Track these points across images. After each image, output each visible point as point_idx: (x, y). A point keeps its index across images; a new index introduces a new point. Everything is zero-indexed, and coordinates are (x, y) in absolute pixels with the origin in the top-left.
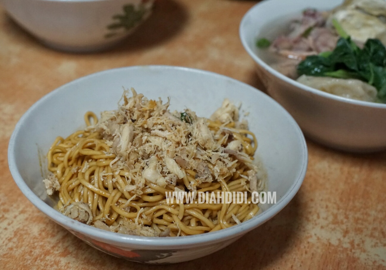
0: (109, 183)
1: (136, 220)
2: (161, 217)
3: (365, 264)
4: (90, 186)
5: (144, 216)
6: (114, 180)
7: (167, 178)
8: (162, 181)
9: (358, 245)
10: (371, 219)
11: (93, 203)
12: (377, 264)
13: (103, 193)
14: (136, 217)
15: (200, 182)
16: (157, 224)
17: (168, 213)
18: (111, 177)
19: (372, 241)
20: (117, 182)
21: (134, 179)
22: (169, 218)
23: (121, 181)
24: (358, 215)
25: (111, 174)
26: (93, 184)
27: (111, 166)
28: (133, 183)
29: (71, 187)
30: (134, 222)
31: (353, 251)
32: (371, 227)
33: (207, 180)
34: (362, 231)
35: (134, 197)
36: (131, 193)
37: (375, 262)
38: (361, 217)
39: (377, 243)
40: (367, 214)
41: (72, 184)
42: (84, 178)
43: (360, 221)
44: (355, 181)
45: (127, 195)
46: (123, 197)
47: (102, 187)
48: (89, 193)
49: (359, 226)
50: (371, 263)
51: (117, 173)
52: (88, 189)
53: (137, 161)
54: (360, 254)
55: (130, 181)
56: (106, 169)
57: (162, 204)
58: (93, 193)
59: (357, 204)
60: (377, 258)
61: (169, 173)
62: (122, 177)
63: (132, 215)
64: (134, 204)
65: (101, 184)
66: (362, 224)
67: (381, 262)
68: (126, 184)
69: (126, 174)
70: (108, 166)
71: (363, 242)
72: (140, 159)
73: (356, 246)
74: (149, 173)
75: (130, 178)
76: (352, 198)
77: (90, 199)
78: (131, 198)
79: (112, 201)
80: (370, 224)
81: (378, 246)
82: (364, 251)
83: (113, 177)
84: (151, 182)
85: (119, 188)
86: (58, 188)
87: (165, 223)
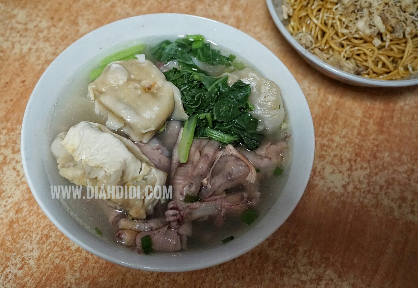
0: (330, 22)
1: (343, 54)
2: (358, 55)
3: (322, 190)
4: (315, 20)
5: (348, 52)
6: (334, 21)
7: (372, 30)
8: (368, 32)
9: (319, 172)
10: (334, 145)
11: (315, 33)
12: (331, 191)
13: (324, 28)
14: (342, 52)
15: (394, 37)
16: (354, 59)
17: (365, 54)
18: (331, 19)
19: (331, 168)
20: (335, 23)
21: (349, 25)
22: (364, 57)
23: (338, 23)
24: (325, 141)
25: (332, 16)
26: (318, 19)
27: (334, 10)
28: (347, 27)
29: (300, 16)
30: (340, 54)
31: (314, 178)
32: (332, 154)
33: (399, 37)
34: (325, 158)
35: (345, 38)
36: (343, 35)
37: (329, 188)
38: (327, 143)
39: (334, 170)
40: (332, 140)
41: (301, 13)
42: (312, 13)
43: (325, 148)
44: (328, 103)
45: (340, 35)
46: (337, 34)
47: (323, 23)
48: (314, 26)
49: (324, 153)
50: (326, 190)
51: (337, 17)
52: (314, 23)
53: (353, 12)
54: (319, 181)
55: (345, 25)
56: (329, 11)
57: (363, 47)
58: (316, 26)
59: (326, 130)
60: (332, 185)
61: (374, 26)
62: (340, 20)
63: (340, 49)
64: (344, 42)
65: (323, 21)
66: (326, 151)
67: (334, 189)
68: (342, 27)
69: (344, 19)
70: (331, 9)
71: (324, 169)
72: (356, 11)
73: (317, 173)
74: (361, 24)
75: (346, 23)
76: (322, 123)
77: (313, 30)
78: (343, 37)
79: (329, 36)
80: (333, 150)
81: (334, 173)
82: (323, 178)
83: (333, 19)
84: (360, 31)
85: (336, 27)
86: (291, 14)
87: (361, 60)
